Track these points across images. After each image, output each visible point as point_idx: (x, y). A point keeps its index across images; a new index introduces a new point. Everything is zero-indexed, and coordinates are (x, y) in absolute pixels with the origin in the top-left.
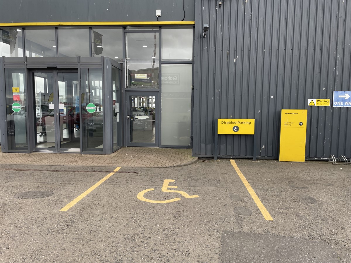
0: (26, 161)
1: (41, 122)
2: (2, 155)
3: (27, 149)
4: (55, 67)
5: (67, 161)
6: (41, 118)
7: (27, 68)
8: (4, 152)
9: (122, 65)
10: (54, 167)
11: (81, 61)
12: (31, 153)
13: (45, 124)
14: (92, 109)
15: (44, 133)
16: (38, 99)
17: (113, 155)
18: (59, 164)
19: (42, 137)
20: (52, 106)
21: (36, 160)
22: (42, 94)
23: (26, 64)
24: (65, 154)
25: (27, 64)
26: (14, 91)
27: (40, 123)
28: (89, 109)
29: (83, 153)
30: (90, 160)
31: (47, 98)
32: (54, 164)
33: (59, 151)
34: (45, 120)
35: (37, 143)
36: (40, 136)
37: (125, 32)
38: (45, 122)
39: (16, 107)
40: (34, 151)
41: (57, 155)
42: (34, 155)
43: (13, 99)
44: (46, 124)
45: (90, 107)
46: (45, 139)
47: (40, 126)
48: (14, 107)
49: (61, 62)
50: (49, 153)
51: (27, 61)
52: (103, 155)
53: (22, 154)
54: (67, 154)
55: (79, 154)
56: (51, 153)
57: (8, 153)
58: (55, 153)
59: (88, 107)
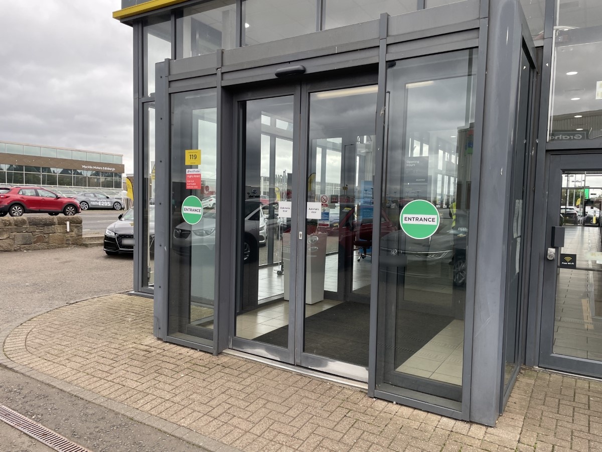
4: (301, 68)
8: (159, 339)
9: (537, 52)
11: (395, 30)
14: (421, 223)
17: (506, 433)
23: (219, 74)
25: (222, 73)
26: (188, 162)
28: (409, 222)
29: (376, 392)
39: (192, 210)
40: (231, 346)
43: (185, 184)
45: (415, 216)
48: (187, 210)
49: (322, 49)
50: (268, 366)
51: (224, 64)
52: (459, 423)
53: (198, 354)
54: (323, 381)
55: (362, 391)
56: (274, 368)
57: (167, 342)
58: (284, 370)
59: (405, 216)
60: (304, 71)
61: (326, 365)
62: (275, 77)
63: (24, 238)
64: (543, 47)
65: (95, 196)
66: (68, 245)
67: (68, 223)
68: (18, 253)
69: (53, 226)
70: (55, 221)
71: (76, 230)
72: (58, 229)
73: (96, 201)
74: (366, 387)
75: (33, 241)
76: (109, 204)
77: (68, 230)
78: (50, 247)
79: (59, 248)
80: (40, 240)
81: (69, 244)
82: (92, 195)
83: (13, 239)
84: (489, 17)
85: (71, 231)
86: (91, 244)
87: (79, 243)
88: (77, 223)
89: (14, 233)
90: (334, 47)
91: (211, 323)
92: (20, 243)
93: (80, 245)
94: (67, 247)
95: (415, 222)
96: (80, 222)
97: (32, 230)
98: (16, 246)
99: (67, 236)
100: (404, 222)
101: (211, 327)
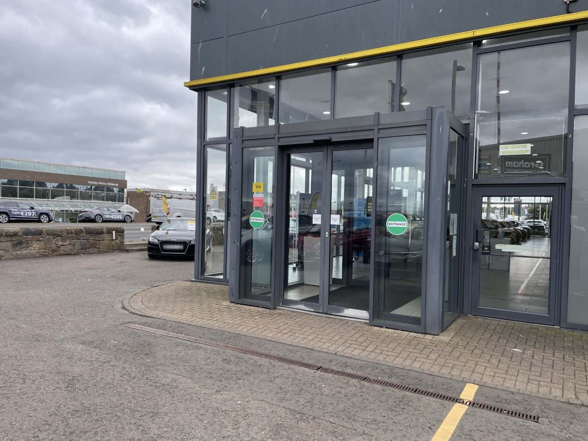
0: (266, 328)
1: (296, 241)
2: (229, 308)
3: (269, 299)
4: (329, 138)
5: (341, 341)
6: (297, 235)
7: (280, 144)
8: (232, 302)
9: (466, 127)
10: (316, 354)
11: (382, 121)
12: (275, 309)
13: (302, 247)
14: (398, 226)
15: (300, 265)
16: (294, 203)
17: (444, 338)
18: (325, 346)
19: (297, 271)
20: (317, 219)
21: (282, 328)
22: (301, 194)
23: (277, 138)
24: (337, 321)
25: (279, 138)
26: (254, 189)
27: (295, 243)
28: (391, 226)
29: (374, 323)
30: (392, 345)
31: (308, 202)
32: (317, 346)
33: (325, 311)
34: (303, 241)
35: (287, 287)
36: (294, 269)
37: (478, 54)
38: (303, 244)
39: (257, 219)
40: (281, 305)
41: (323, 320)
42: (280, 314)
43: (252, 203)
44: (304, 248)
45: (395, 222)
46: (301, 276)
47: (295, 248)
48: (253, 220)
49: (341, 128)
50: (307, 314)
51: (280, 132)
52: (419, 334)
53: (261, 309)
54: (342, 320)
55: (365, 323)
56: (311, 315)
57: (238, 304)
58: (317, 316)
59: (389, 222)
60: (331, 140)
61: (343, 312)
62: (313, 142)
63: (81, 244)
64: (469, 124)
65: (109, 210)
66: (113, 251)
67: (114, 232)
68: (78, 256)
69: (103, 235)
70: (104, 230)
71: (119, 238)
72: (106, 237)
73: (109, 214)
74: (368, 321)
75: (88, 246)
76: (120, 217)
77: (114, 238)
78: (100, 252)
79: (107, 252)
80: (93, 246)
81: (114, 249)
82: (106, 209)
83: (74, 245)
84: (431, 119)
85: (116, 239)
86: (131, 250)
87: (122, 249)
88: (120, 232)
89: (74, 240)
90: (348, 128)
91: (270, 292)
92: (79, 248)
93: (123, 251)
94: (113, 252)
95: (394, 226)
96: (123, 232)
97: (87, 238)
98: (75, 251)
99: (113, 243)
100: (389, 226)
101: (270, 295)
